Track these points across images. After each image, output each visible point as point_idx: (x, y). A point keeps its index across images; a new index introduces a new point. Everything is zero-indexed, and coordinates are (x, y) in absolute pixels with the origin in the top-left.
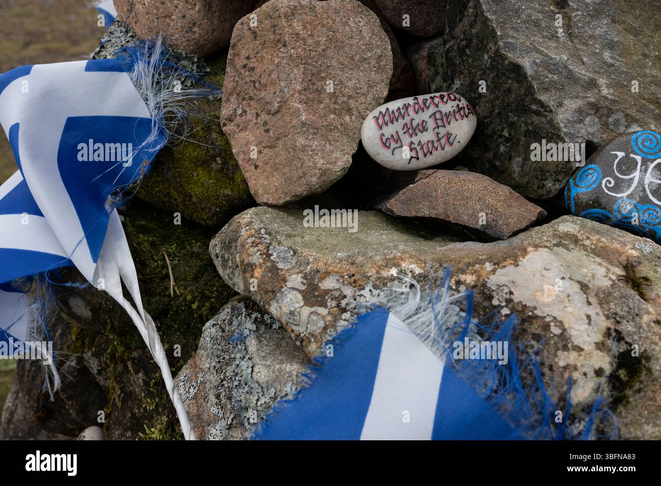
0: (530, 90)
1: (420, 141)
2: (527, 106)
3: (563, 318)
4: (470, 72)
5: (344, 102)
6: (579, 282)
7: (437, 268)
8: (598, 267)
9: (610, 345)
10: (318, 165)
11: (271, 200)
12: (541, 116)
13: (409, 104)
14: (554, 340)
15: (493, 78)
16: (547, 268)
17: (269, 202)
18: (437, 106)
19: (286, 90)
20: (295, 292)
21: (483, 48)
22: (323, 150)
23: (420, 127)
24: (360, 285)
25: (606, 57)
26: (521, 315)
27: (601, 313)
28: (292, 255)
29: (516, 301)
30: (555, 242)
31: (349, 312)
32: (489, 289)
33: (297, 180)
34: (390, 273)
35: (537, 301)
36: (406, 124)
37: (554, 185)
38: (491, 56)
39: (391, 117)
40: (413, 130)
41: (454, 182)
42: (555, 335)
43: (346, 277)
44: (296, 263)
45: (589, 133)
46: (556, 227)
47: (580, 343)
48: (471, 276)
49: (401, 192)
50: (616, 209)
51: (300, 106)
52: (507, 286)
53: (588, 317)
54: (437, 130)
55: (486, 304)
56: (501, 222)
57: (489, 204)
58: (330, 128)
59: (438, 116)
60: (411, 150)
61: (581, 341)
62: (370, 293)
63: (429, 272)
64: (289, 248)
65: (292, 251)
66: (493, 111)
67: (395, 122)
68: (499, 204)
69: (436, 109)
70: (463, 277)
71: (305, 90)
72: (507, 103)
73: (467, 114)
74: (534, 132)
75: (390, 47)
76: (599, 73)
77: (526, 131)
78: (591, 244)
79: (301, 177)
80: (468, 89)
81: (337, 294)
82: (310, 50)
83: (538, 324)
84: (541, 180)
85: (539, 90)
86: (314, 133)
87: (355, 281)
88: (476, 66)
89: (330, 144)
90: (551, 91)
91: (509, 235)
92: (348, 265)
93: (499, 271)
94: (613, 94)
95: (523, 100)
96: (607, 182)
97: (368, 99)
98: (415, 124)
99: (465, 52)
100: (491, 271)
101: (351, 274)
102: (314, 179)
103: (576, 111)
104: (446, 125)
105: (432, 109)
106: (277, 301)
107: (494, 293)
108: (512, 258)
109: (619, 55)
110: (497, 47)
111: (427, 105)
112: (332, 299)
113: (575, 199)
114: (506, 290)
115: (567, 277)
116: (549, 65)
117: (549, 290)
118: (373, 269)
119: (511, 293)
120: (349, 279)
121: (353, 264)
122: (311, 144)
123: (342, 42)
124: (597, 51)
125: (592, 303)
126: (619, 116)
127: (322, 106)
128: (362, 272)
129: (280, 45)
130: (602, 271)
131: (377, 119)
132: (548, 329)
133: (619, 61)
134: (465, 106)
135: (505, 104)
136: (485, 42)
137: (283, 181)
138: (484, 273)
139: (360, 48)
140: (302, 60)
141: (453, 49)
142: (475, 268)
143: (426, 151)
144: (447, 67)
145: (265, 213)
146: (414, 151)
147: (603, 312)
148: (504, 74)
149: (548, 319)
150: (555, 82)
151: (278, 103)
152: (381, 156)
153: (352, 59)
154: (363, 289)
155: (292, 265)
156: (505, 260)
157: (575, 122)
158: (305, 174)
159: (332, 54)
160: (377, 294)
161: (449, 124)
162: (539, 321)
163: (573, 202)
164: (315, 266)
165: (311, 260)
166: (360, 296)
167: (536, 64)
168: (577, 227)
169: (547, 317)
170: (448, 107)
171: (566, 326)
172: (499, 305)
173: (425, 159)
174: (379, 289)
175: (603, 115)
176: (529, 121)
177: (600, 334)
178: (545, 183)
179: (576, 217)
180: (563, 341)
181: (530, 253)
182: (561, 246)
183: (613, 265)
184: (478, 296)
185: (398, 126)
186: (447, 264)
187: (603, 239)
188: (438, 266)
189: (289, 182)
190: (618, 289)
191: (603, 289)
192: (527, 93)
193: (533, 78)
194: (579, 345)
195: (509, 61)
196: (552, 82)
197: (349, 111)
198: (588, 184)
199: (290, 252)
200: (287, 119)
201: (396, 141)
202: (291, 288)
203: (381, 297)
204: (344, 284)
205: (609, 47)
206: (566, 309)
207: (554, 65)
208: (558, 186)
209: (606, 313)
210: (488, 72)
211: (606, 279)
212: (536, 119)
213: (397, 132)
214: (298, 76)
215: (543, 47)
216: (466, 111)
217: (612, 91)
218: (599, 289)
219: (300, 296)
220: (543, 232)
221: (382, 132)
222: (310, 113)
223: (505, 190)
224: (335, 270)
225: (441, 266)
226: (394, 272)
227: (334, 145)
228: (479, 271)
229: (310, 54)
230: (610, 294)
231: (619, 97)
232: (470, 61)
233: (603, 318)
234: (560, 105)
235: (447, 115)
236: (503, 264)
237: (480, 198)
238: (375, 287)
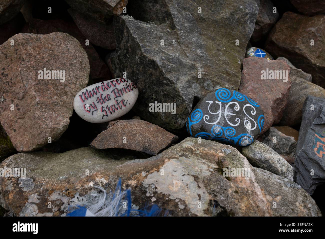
0: (161, 73)
1: (107, 106)
2: (162, 81)
3: (185, 199)
4: (131, 66)
5: (62, 89)
6: (193, 176)
7: (116, 179)
8: (203, 165)
9: (212, 210)
10: (49, 126)
11: (25, 149)
12: (169, 86)
13: (99, 86)
14: (181, 213)
15: (142, 68)
16: (175, 170)
17: (24, 150)
18: (115, 86)
19: (27, 85)
20: (33, 205)
21: (134, 53)
22: (51, 117)
23: (107, 98)
24: (72, 195)
25: (198, 53)
26: (162, 201)
27: (206, 192)
28: (32, 182)
29: (159, 192)
30: (180, 154)
31: (65, 213)
32: (144, 187)
33: (38, 136)
34: (90, 185)
35: (170, 191)
36: (98, 97)
37: (182, 121)
38: (139, 57)
39: (89, 94)
40: (102, 100)
41: (127, 127)
42: (181, 209)
43: (64, 191)
44: (35, 187)
45: (195, 93)
46: (182, 145)
47: (195, 212)
48: (134, 181)
49: (98, 136)
50: (213, 131)
51: (35, 94)
52: (154, 184)
53: (199, 195)
54: (116, 99)
55: (143, 196)
56: (152, 146)
57: (146, 137)
58: (55, 104)
59: (116, 91)
60: (103, 111)
61: (195, 211)
62: (77, 199)
63: (111, 182)
64: (30, 178)
65: (32, 180)
66: (146, 85)
67: (92, 97)
68: (151, 136)
69: (114, 88)
70: (129, 182)
71: (37, 84)
72: (152, 81)
73: (132, 89)
74: (167, 94)
75: (87, 57)
76: (196, 61)
77: (163, 95)
78: (200, 152)
79: (40, 134)
80: (132, 75)
81: (58, 202)
82: (39, 62)
83: (172, 204)
84: (175, 119)
85: (166, 73)
86: (45, 108)
87: (69, 193)
88: (133, 63)
89: (56, 113)
90: (172, 73)
91: (157, 153)
92: (65, 183)
93: (149, 176)
94: (205, 71)
95: (159, 78)
96: (206, 117)
97: (77, 85)
98: (103, 97)
99: (127, 56)
100: (145, 176)
101: (66, 189)
102: (47, 134)
103: (186, 82)
104: (121, 95)
105: (112, 88)
106: (23, 212)
107: (147, 189)
108: (156, 167)
109: (205, 51)
110: (141, 52)
111: (109, 86)
112: (55, 207)
113: (191, 128)
114: (153, 187)
115: (186, 174)
116: (169, 59)
117: (176, 183)
118: (79, 184)
119: (156, 188)
120: (65, 192)
121: (68, 182)
122: (44, 114)
123: (58, 56)
124: (194, 50)
125: (201, 187)
126: (209, 82)
127: (49, 92)
128: (73, 186)
129: (21, 61)
130: (205, 167)
131: (81, 96)
132: (177, 206)
133: (206, 54)
134: (130, 84)
135: (151, 82)
136: (135, 50)
137: (30, 137)
138: (141, 178)
139: (69, 58)
140: (34, 68)
141: (121, 55)
142: (136, 176)
143: (111, 111)
144: (120, 65)
145: (21, 157)
146: (104, 112)
147: (207, 191)
148: (147, 66)
149: (177, 201)
150: (174, 68)
151: (23, 93)
152: (86, 116)
153: (65, 64)
154: (74, 197)
155: (32, 188)
156: (152, 169)
157: (187, 87)
158: (42, 132)
159: (52, 63)
160: (82, 199)
161: (123, 95)
162: (172, 203)
163: (190, 130)
164: (46, 187)
165: (44, 184)
166: (72, 202)
167: (163, 59)
168: (193, 144)
169: (176, 199)
170: (121, 86)
171: (187, 203)
172: (150, 196)
173: (111, 115)
174: (83, 196)
175: (201, 82)
176: (164, 89)
177: (206, 204)
178: (177, 121)
179: (192, 138)
180: (185, 212)
181: (166, 163)
182: (184, 156)
183: (212, 163)
184: (138, 192)
185: (94, 99)
186: (121, 175)
187: (205, 149)
188: (116, 177)
189: (34, 137)
190: (214, 176)
191: (207, 177)
192: (160, 75)
193: (162, 67)
194: (195, 213)
195: (148, 59)
196: (172, 68)
197: (66, 93)
198: (196, 119)
199: (31, 180)
200: (29, 101)
201: (94, 108)
202: (31, 203)
203: (84, 201)
204: (63, 196)
205: (199, 48)
206: (186, 193)
207: (172, 59)
208: (184, 122)
209: (209, 191)
210: (139, 65)
211: (208, 171)
212: (167, 88)
213: (94, 102)
214: (32, 77)
215: (165, 50)
216: (132, 87)
217: (203, 69)
218: (204, 178)
219: (36, 207)
220: (175, 149)
221: (85, 103)
222: (42, 97)
223: (154, 127)
224: (58, 188)
225: (118, 177)
226: (91, 184)
227: (58, 113)
228: (138, 177)
229: (39, 64)
230: (210, 180)
231: (207, 72)
232: (130, 60)
233: (207, 194)
234: (178, 79)
235: (121, 90)
236: (151, 172)
237: (141, 134)
238: (81, 195)
